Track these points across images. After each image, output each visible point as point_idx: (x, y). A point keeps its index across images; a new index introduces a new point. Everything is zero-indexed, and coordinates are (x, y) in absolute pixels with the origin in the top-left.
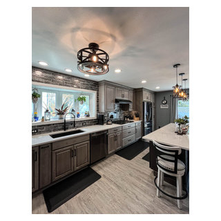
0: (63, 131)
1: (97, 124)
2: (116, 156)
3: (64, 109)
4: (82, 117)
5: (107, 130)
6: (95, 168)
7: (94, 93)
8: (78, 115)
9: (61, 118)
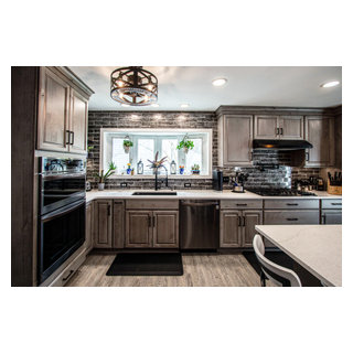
0: (153, 191)
3: (159, 160)
4: (188, 173)
5: (219, 201)
6: (186, 259)
8: (182, 170)
9: (156, 173)
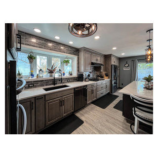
0: (53, 86)
1: (78, 81)
2: (93, 105)
3: (53, 69)
4: (67, 75)
7: (76, 58)
8: (64, 74)
9: (51, 76)
